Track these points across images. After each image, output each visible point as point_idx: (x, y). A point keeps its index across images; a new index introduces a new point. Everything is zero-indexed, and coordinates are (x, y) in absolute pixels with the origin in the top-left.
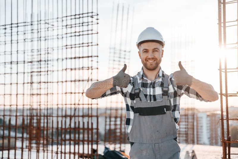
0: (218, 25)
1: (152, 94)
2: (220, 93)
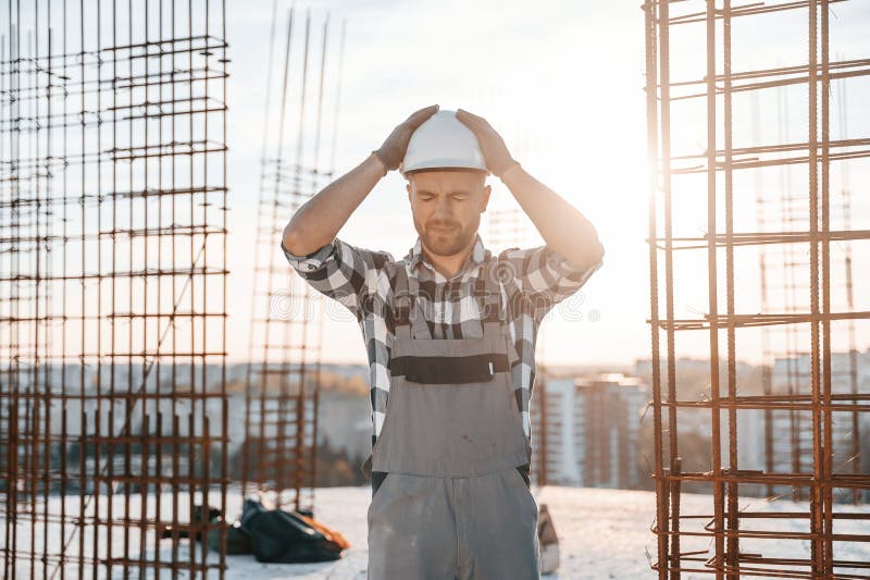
2: (650, 318)
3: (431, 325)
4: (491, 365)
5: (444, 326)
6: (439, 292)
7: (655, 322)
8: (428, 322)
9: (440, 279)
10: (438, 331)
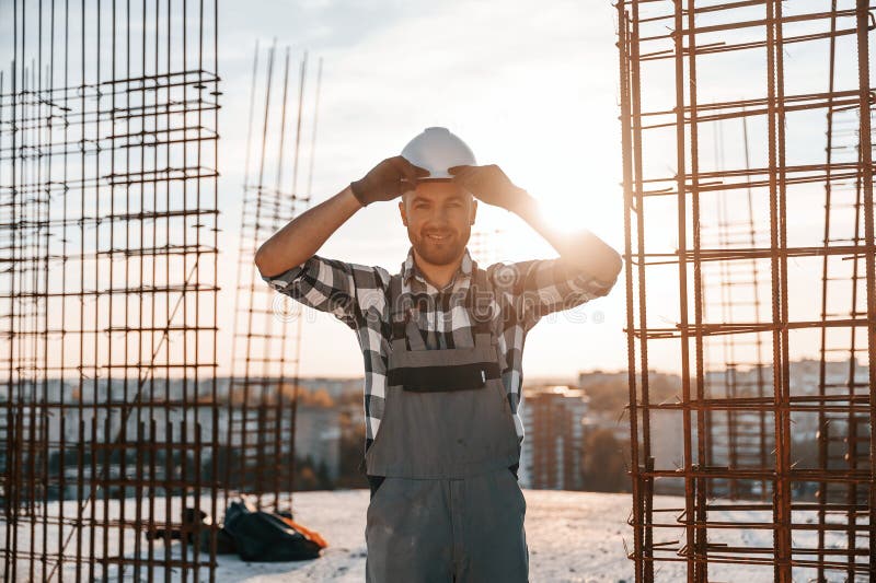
0: (620, 122)
1: (441, 329)
2: (626, 328)
4: (483, 373)
5: (437, 334)
7: (630, 331)
10: (431, 339)
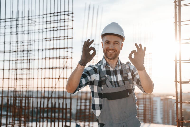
2: (175, 80)
3: (111, 82)
4: (128, 92)
5: (115, 82)
6: (112, 73)
7: (176, 81)
8: (110, 81)
9: (111, 69)
10: (113, 83)
